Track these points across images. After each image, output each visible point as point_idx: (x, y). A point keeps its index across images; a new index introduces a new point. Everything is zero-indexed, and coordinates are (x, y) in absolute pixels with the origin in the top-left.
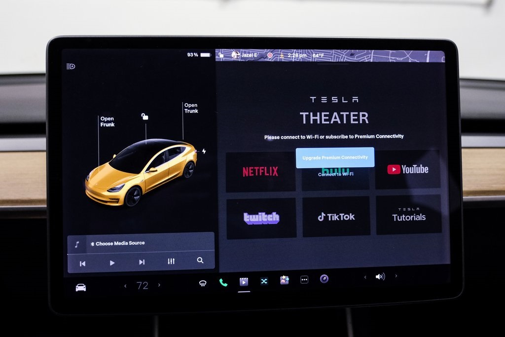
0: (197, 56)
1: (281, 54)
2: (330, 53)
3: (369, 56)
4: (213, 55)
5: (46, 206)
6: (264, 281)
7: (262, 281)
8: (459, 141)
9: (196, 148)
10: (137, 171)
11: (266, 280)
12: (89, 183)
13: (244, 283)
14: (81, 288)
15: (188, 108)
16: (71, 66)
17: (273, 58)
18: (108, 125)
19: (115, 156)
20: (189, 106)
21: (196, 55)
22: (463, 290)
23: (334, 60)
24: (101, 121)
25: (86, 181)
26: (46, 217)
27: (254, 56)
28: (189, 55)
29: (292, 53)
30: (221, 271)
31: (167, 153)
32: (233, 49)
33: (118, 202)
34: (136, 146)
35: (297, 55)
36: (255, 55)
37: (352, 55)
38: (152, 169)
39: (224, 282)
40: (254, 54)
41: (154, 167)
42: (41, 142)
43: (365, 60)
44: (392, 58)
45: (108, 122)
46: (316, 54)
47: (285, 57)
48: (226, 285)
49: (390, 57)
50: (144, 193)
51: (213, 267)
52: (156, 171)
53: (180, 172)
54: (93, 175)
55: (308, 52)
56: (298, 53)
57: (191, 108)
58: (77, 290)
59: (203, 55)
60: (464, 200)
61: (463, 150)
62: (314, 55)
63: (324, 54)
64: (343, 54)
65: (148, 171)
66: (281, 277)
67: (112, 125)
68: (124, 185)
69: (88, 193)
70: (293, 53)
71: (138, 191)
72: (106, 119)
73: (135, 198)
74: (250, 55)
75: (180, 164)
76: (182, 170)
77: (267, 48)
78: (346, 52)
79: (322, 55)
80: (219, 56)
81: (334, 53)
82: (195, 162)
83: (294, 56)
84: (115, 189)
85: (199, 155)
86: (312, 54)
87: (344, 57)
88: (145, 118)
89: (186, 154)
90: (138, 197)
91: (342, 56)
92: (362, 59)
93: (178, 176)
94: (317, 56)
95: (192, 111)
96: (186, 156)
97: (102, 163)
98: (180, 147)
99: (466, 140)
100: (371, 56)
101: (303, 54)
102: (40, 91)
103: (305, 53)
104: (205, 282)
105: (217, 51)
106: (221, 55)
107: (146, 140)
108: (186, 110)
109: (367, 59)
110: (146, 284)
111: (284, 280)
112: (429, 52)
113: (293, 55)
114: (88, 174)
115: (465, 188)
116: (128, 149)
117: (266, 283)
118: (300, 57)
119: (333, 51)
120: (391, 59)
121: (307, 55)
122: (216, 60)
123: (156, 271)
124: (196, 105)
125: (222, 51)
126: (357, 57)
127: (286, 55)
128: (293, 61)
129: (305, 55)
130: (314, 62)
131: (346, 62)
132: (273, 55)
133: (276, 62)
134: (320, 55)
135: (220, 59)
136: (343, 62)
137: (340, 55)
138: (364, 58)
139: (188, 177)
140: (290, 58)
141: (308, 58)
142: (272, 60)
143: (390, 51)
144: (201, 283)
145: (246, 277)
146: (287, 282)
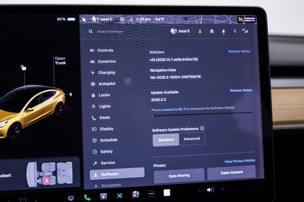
0: (65, 20)
1: (131, 18)
2: (169, 17)
3: (199, 20)
4: (78, 19)
6: (119, 196)
7: (118, 196)
8: (269, 84)
9: (64, 92)
10: (18, 111)
11: (121, 194)
13: (103, 197)
15: (57, 61)
17: (125, 21)
20: (59, 59)
21: (64, 19)
22: (274, 198)
23: (172, 23)
27: (109, 20)
28: (58, 19)
29: (139, 17)
30: (86, 188)
31: (42, 96)
32: (93, 14)
33: (2, 135)
34: (17, 91)
35: (143, 19)
36: (111, 19)
37: (186, 19)
38: (29, 109)
39: (88, 197)
40: (109, 18)
41: (31, 107)
43: (196, 23)
44: (217, 21)
46: (158, 18)
47: (134, 21)
48: (89, 199)
49: (215, 20)
50: (23, 127)
51: (79, 185)
52: (33, 110)
53: (52, 111)
55: (152, 17)
56: (144, 17)
57: (60, 61)
59: (69, 19)
60: (274, 129)
61: (272, 91)
63: (165, 18)
64: (179, 18)
65: (26, 111)
66: (133, 192)
68: (8, 121)
70: (140, 17)
71: (19, 126)
73: (16, 132)
74: (107, 19)
75: (52, 104)
76: (54, 110)
77: (120, 14)
78: (181, 16)
79: (163, 19)
80: (82, 20)
81: (172, 18)
82: (64, 103)
85: (67, 97)
86: (155, 18)
87: (180, 20)
88: (24, 68)
90: (19, 131)
91: (178, 20)
93: (50, 114)
94: (159, 19)
95: (61, 63)
96: (57, 98)
98: (51, 92)
99: (274, 82)
100: (200, 20)
101: (148, 18)
103: (150, 18)
104: (72, 198)
105: (80, 16)
106: (84, 19)
107: (25, 86)
108: (56, 62)
109: (198, 22)
110: (25, 200)
111: (136, 194)
113: (140, 19)
115: (275, 119)
116: (10, 93)
117: (121, 197)
118: (146, 20)
119: (171, 16)
120: (216, 22)
121: (151, 19)
122: (80, 23)
123: (33, 190)
124: (64, 58)
125: (84, 16)
126: (190, 21)
127: (134, 19)
128: (140, 23)
129: (150, 19)
130: (157, 24)
131: (181, 24)
132: (125, 19)
133: (127, 24)
134: (161, 19)
135: (83, 22)
136: (179, 24)
137: (177, 19)
138: (195, 21)
139: (58, 114)
140: (138, 21)
141: (152, 21)
142: (124, 23)
143: (215, 15)
144: (69, 198)
145: (106, 193)
146: (138, 196)
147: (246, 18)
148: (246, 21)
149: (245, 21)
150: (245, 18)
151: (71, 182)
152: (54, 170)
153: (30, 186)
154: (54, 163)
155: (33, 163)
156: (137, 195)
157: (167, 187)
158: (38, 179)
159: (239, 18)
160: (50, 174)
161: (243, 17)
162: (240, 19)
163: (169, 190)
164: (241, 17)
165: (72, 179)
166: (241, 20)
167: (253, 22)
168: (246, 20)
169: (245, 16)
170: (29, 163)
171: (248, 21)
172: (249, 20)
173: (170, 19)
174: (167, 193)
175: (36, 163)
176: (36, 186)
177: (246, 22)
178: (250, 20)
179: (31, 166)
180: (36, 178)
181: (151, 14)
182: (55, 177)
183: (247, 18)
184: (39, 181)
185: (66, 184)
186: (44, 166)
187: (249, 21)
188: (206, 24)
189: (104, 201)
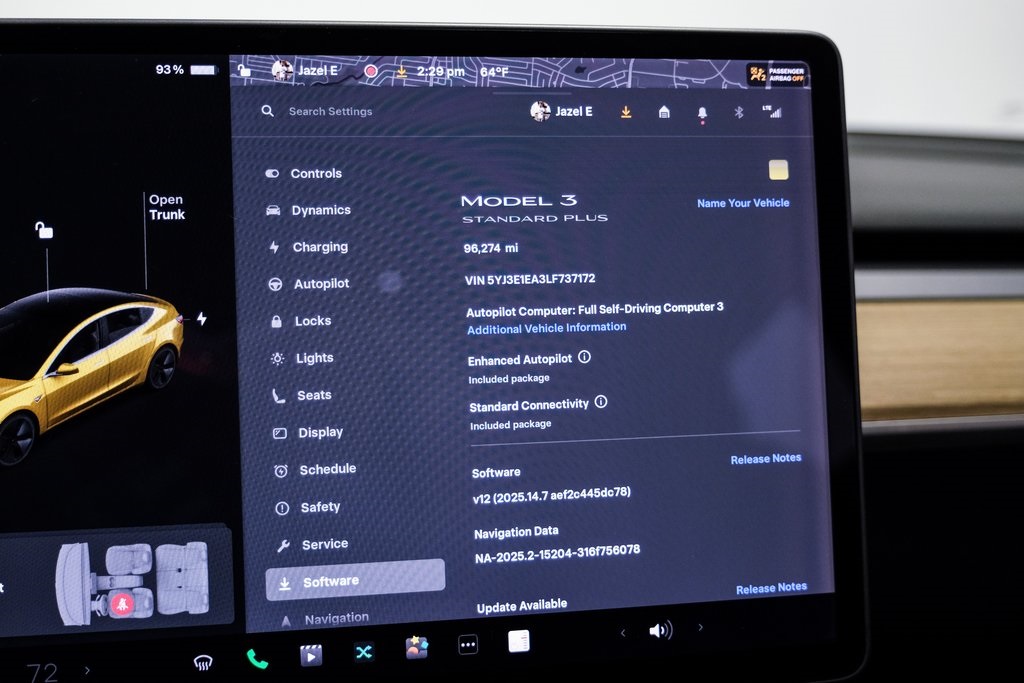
0: (182, 72)
1: (399, 68)
2: (524, 65)
3: (622, 74)
4: (224, 70)
6: (363, 652)
7: (359, 653)
8: (849, 285)
9: (180, 312)
10: (27, 374)
11: (369, 648)
13: (311, 657)
15: (156, 206)
17: (379, 79)
20: (162, 201)
21: (179, 70)
22: (866, 657)
23: (534, 83)
27: (329, 73)
28: (160, 69)
29: (427, 66)
30: (251, 629)
31: (105, 325)
32: (274, 54)
34: (23, 308)
35: (440, 71)
36: (333, 71)
37: (580, 70)
38: (64, 367)
39: (258, 658)
40: (329, 68)
41: (71, 361)
43: (613, 84)
44: (680, 78)
46: (489, 68)
47: (409, 76)
48: (263, 665)
49: (674, 77)
50: (43, 428)
51: (228, 618)
52: (76, 371)
53: (140, 373)
55: (469, 64)
56: (443, 64)
57: (167, 209)
59: (197, 70)
60: (864, 432)
61: (860, 309)
62: (483, 70)
63: (510, 69)
64: (557, 69)
65: (54, 373)
66: (407, 640)
70: (430, 65)
71: (28, 424)
73: (20, 442)
74: (321, 71)
75: (140, 351)
76: (144, 369)
77: (365, 54)
78: (564, 63)
80: (238, 73)
81: (536, 67)
82: (179, 348)
83: (432, 74)
85: (189, 327)
86: (480, 67)
87: (561, 76)
88: (46, 233)
89: (154, 327)
90: (29, 440)
91: (555, 74)
92: (605, 81)
93: (134, 384)
94: (492, 72)
95: (169, 216)
96: (154, 333)
98: (137, 310)
99: (866, 282)
100: (627, 74)
101: (455, 67)
103: (462, 66)
104: (208, 660)
105: (233, 58)
106: (244, 71)
107: (48, 293)
108: (153, 211)
109: (618, 82)
110: (52, 668)
111: (417, 646)
113: (429, 72)
115: (868, 399)
117: (369, 656)
118: (449, 75)
119: (532, 61)
120: (678, 81)
121: (466, 71)
122: (232, 84)
123: (77, 635)
124: (180, 199)
125: (245, 59)
126: (593, 77)
127: (412, 72)
128: (431, 85)
129: (461, 71)
130: (485, 87)
131: (566, 88)
132: (380, 71)
133: (386, 87)
134: (499, 70)
135: (243, 79)
136: (558, 89)
137: (550, 72)
138: (611, 78)
139: (160, 385)
140: (423, 78)
141: (469, 78)
142: (376, 83)
143: (675, 60)
144: (198, 661)
145: (317, 644)
146: (425, 653)
147: (775, 71)
148: (777, 78)
149: (772, 78)
150: (771, 70)
151: (204, 609)
152: (148, 568)
153: (67, 622)
154: (147, 548)
155: (78, 546)
156: (420, 649)
158: (93, 598)
159: (754, 70)
160: (135, 581)
161: (765, 67)
162: (757, 74)
163: (525, 633)
164: (759, 66)
165: (206, 599)
166: (758, 77)
167: (799, 83)
168: (775, 75)
169: (771, 62)
170: (64, 546)
171: (781, 79)
172: (784, 75)
173: (529, 71)
174: (519, 641)
175: (86, 545)
176: (88, 623)
177: (774, 83)
178: (787, 75)
179: (72, 558)
180: (88, 598)
181: (467, 55)
182: (149, 593)
183: (779, 71)
184: (98, 605)
185: (186, 614)
186: (115, 556)
187: (786, 79)
188: (648, 89)
189: (312, 669)
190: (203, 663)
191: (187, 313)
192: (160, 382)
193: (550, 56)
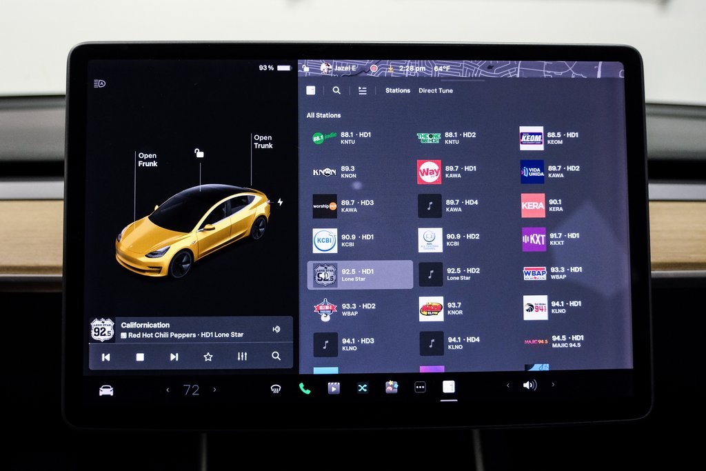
0: (273, 69)
1: (389, 67)
2: (459, 65)
3: (514, 70)
4: (295, 68)
5: (61, 275)
6: (362, 388)
7: (360, 388)
8: (644, 192)
9: (269, 198)
10: (188, 229)
11: (365, 386)
12: (120, 244)
13: (334, 389)
14: (106, 391)
15: (258, 142)
16: (99, 84)
17: (379, 73)
18: (149, 164)
19: (157, 207)
20: (261, 138)
21: (271, 68)
22: (651, 407)
23: (464, 75)
24: (139, 159)
25: (117, 241)
26: (62, 290)
27: (351, 70)
28: (261, 68)
29: (405, 66)
30: (302, 371)
31: (229, 204)
32: (322, 59)
33: (159, 272)
34: (186, 194)
35: (412, 68)
36: (354, 69)
37: (490, 68)
38: (207, 226)
39: (305, 388)
40: (351, 67)
41: (211, 223)
42: (57, 188)
43: (509, 75)
44: (548, 72)
45: (148, 160)
46: (439, 66)
47: (395, 71)
48: (308, 392)
49: (544, 71)
50: (196, 258)
51: (291, 366)
52: (214, 229)
53: (247, 230)
54: (127, 234)
55: (428, 64)
56: (413, 65)
57: (263, 142)
58: (101, 394)
59: (280, 68)
60: (652, 276)
61: (651, 204)
63: (451, 67)
64: (478, 67)
65: (202, 230)
66: (387, 383)
67: (155, 164)
68: (169, 248)
69: (119, 258)
71: (188, 256)
72: (145, 156)
73: (183, 266)
74: (347, 69)
75: (245, 221)
76: (249, 229)
77: (371, 59)
78: (481, 63)
79: (448, 68)
80: (303, 70)
81: (465, 66)
82: (267, 218)
84: (157, 254)
85: (273, 207)
86: (434, 66)
87: (479, 71)
88: (200, 155)
89: (255, 206)
90: (188, 265)
91: (476, 70)
92: (504, 73)
93: (244, 236)
94: (441, 69)
95: (264, 146)
96: (255, 209)
97: (139, 217)
98: (246, 196)
99: (655, 190)
100: (517, 70)
101: (420, 66)
102: (57, 118)
103: (424, 66)
104: (278, 388)
105: (300, 62)
106: (305, 68)
107: (200, 186)
108: (256, 144)
109: (512, 74)
110: (196, 388)
111: (391, 386)
112: (601, 63)
113: (406, 69)
114: (120, 232)
115: (655, 257)
116: (175, 198)
117: (365, 390)
118: (417, 70)
119: (464, 62)
120: (546, 73)
121: (426, 68)
122: (299, 75)
124: (270, 138)
125: (306, 62)
126: (497, 71)
127: (396, 68)
128: (407, 76)
129: (423, 68)
130: (436, 77)
131: (482, 78)
132: (379, 69)
133: (382, 77)
134: (444, 67)
135: (305, 73)
136: (477, 78)
137: (473, 68)
138: (508, 72)
139: (257, 238)
140: (402, 72)
141: (428, 72)
142: (377, 75)
143: (545, 62)
144: (273, 388)
145: (337, 382)
146: (396, 391)
156: (394, 388)
157: (448, 376)
163: (453, 383)
174: (449, 387)
181: (427, 59)
188: (528, 78)
189: (334, 396)
190: (276, 389)
191: (272, 198)
192: (257, 236)
193: (473, 60)
